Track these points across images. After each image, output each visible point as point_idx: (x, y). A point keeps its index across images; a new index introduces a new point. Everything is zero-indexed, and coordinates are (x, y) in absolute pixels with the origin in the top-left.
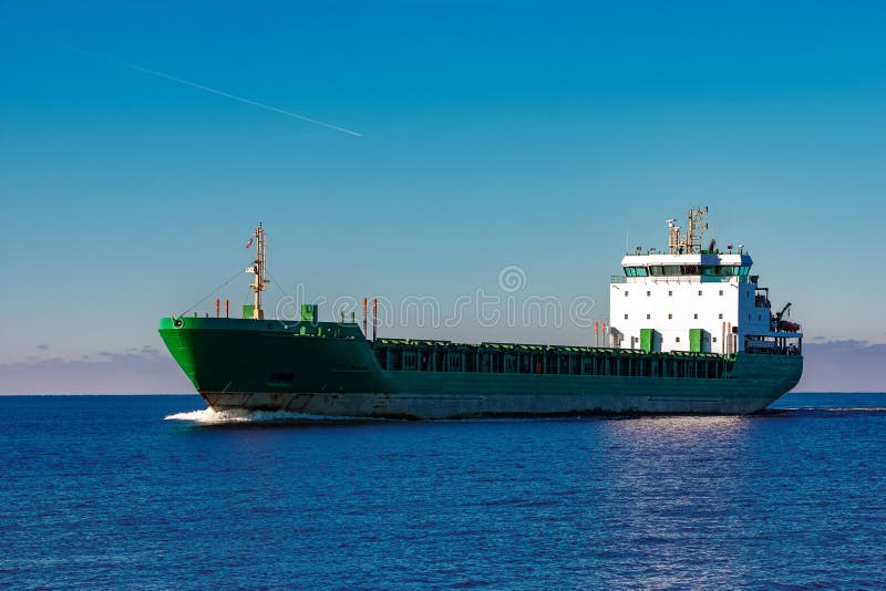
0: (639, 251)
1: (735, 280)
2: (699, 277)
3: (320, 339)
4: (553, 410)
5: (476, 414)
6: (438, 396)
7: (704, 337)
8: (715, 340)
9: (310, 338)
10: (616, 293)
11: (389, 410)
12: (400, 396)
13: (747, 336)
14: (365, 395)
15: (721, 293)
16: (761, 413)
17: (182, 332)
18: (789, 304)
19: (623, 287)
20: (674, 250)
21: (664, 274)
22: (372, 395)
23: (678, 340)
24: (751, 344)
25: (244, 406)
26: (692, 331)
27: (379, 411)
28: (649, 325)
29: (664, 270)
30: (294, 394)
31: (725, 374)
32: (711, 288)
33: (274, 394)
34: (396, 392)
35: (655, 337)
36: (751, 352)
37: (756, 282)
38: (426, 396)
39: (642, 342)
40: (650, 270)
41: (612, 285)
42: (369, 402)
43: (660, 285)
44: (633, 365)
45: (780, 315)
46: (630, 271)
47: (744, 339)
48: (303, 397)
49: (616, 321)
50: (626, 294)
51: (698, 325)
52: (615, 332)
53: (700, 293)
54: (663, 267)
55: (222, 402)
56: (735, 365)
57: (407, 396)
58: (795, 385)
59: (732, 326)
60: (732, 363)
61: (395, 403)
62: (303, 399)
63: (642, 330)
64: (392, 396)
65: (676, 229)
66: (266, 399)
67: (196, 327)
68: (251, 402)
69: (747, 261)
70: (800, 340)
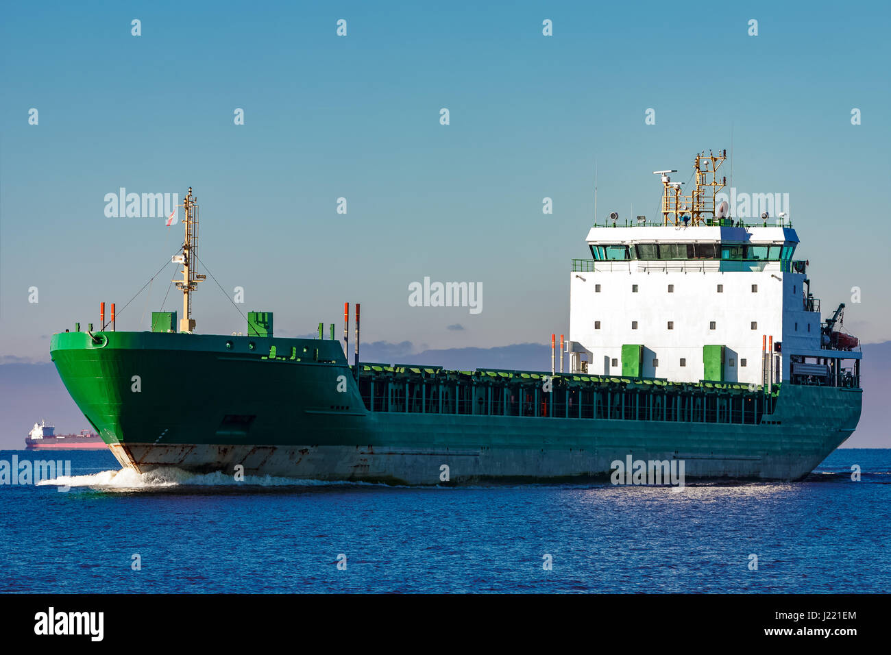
0: (614, 219)
1: (775, 268)
2: (717, 263)
3: (294, 363)
4: (560, 472)
5: (472, 477)
6: (429, 450)
7: (727, 358)
8: (744, 363)
9: (280, 363)
10: (580, 287)
11: (372, 472)
12: (386, 449)
13: (792, 357)
14: (344, 449)
15: (754, 289)
16: (806, 478)
17: (103, 353)
18: (842, 306)
19: (592, 278)
20: (672, 219)
21: (659, 257)
22: (353, 449)
23: (683, 362)
24: (799, 369)
25: (180, 465)
26: (707, 349)
27: (359, 472)
28: (637, 339)
29: (659, 252)
30: (250, 448)
31: (766, 417)
32: (737, 280)
33: (223, 447)
34: (380, 444)
35: (645, 357)
36: (798, 383)
37: (803, 270)
38: (415, 451)
39: (625, 365)
40: (636, 252)
41: (573, 274)
42: (349, 459)
43: (654, 276)
44: (642, 403)
45: (831, 322)
46: (599, 252)
47: (789, 361)
48: (261, 451)
49: (579, 332)
50: (598, 288)
51: (717, 339)
52: (577, 348)
53: (720, 289)
54: (658, 246)
55: (151, 458)
56: (778, 404)
57: (392, 450)
58: (849, 434)
59: (775, 341)
60: (775, 399)
61: (381, 461)
62: (261, 454)
63: (624, 347)
64: (376, 449)
65: (675, 185)
66: (209, 454)
67: (127, 346)
68: (190, 459)
69: (791, 238)
70: (858, 362)
